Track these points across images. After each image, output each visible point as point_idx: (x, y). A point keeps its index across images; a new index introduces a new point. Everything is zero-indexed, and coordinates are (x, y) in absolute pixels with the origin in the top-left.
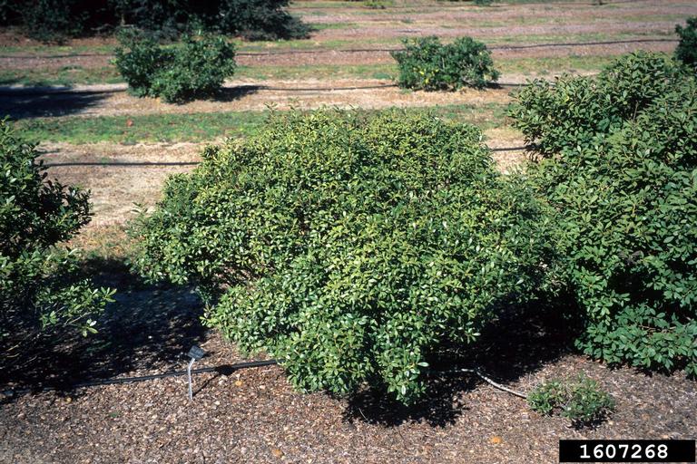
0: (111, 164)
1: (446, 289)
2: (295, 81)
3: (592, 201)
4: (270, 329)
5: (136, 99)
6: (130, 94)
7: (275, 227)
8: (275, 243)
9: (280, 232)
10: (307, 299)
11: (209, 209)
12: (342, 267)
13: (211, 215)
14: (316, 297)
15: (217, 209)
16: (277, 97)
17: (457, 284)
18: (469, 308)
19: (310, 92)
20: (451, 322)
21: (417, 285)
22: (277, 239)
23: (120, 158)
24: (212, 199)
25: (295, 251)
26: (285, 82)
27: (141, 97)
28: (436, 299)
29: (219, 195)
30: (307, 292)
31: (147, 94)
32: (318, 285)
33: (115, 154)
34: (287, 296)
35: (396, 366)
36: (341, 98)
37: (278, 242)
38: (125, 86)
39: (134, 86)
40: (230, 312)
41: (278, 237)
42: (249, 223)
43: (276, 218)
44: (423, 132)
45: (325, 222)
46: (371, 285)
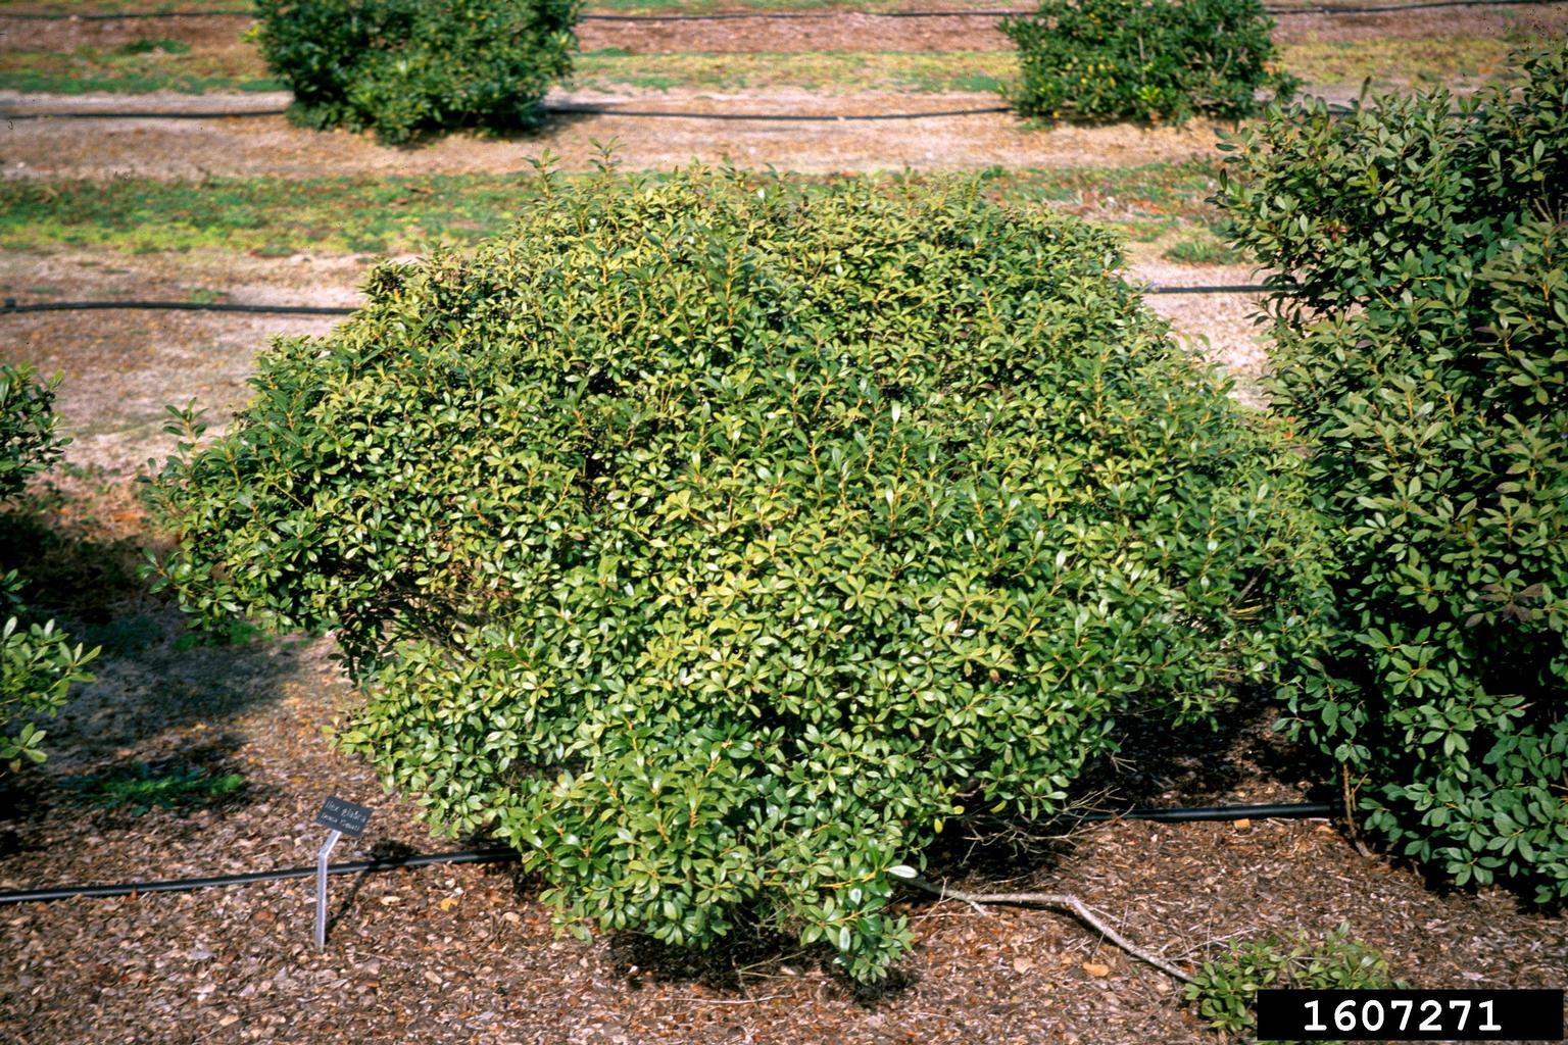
0: (212, 308)
1: (968, 670)
2: (744, 95)
3: (1426, 437)
4: (504, 764)
5: (309, 136)
6: (295, 123)
7: (517, 490)
8: (513, 535)
9: (530, 506)
10: (596, 688)
11: (348, 440)
12: (689, 601)
13: (354, 456)
14: (621, 682)
15: (369, 440)
16: (688, 136)
17: (999, 658)
18: (1034, 724)
19: (776, 123)
20: (983, 759)
21: (893, 657)
22: (519, 524)
23: (242, 293)
24: (357, 411)
25: (568, 557)
26: (717, 96)
27: (323, 127)
28: (943, 698)
29: (377, 400)
30: (596, 667)
31: (339, 121)
32: (624, 651)
33: (232, 280)
34: (544, 677)
35: (827, 871)
36: (860, 144)
37: (522, 532)
38: (284, 99)
39: (305, 100)
40: (399, 716)
41: (523, 518)
42: (452, 478)
43: (518, 466)
44: (948, 240)
45: (650, 483)
46: (761, 653)
